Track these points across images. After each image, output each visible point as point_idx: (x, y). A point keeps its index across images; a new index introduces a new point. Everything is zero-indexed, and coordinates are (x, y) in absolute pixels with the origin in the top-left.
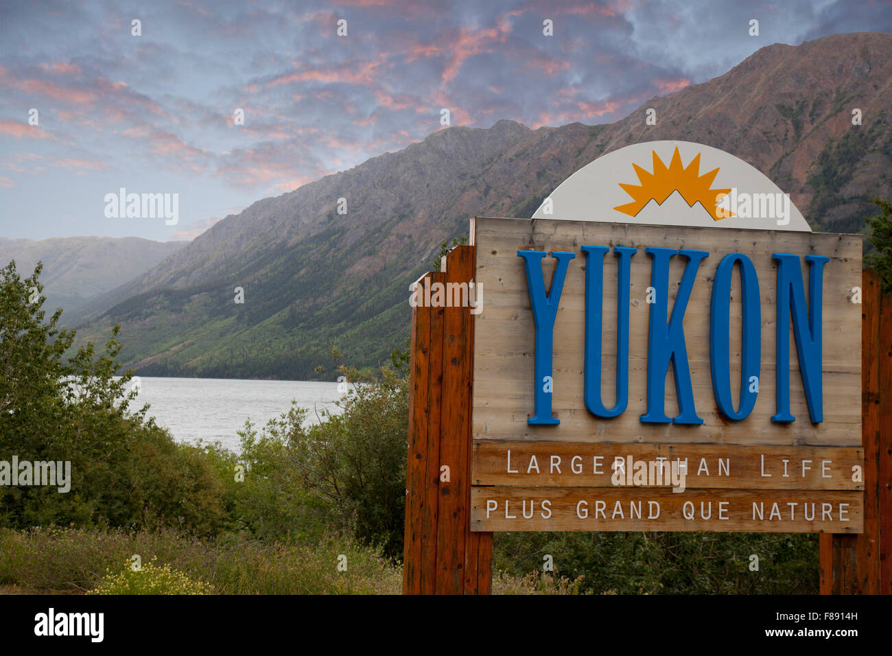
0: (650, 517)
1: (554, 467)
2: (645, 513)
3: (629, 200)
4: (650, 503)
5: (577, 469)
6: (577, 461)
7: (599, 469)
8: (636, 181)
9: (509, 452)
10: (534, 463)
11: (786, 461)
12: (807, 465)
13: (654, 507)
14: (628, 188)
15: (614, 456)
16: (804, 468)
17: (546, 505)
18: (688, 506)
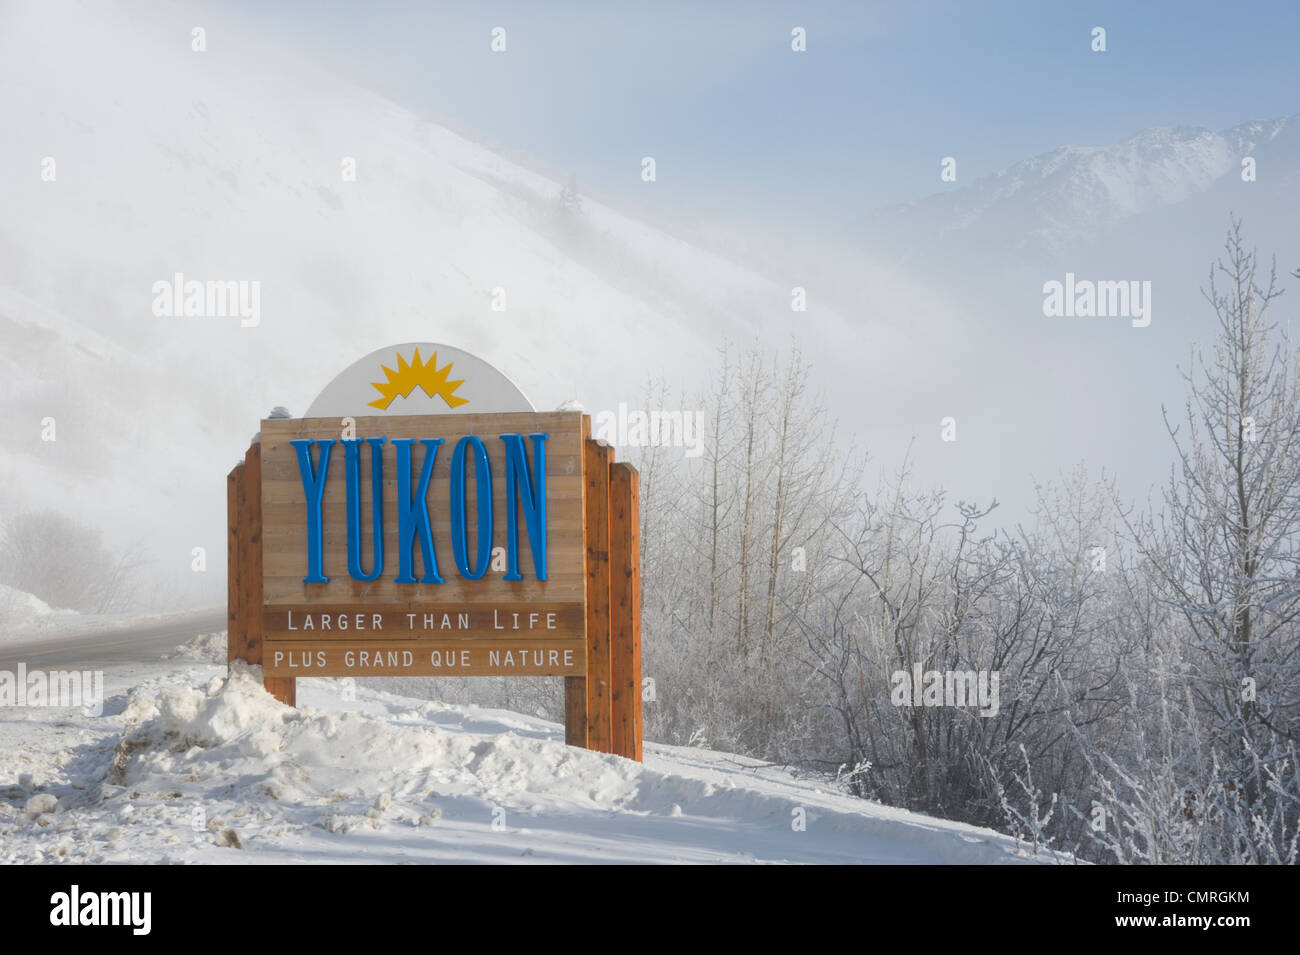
0: (405, 665)
1: (325, 625)
2: (401, 661)
3: (379, 396)
4: (405, 653)
5: (343, 625)
6: (343, 619)
7: (360, 625)
8: (385, 380)
9: (290, 613)
10: (309, 622)
11: (516, 615)
12: (534, 618)
13: (408, 655)
14: (378, 386)
15: (372, 614)
16: (531, 621)
17: (321, 656)
18: (436, 655)
